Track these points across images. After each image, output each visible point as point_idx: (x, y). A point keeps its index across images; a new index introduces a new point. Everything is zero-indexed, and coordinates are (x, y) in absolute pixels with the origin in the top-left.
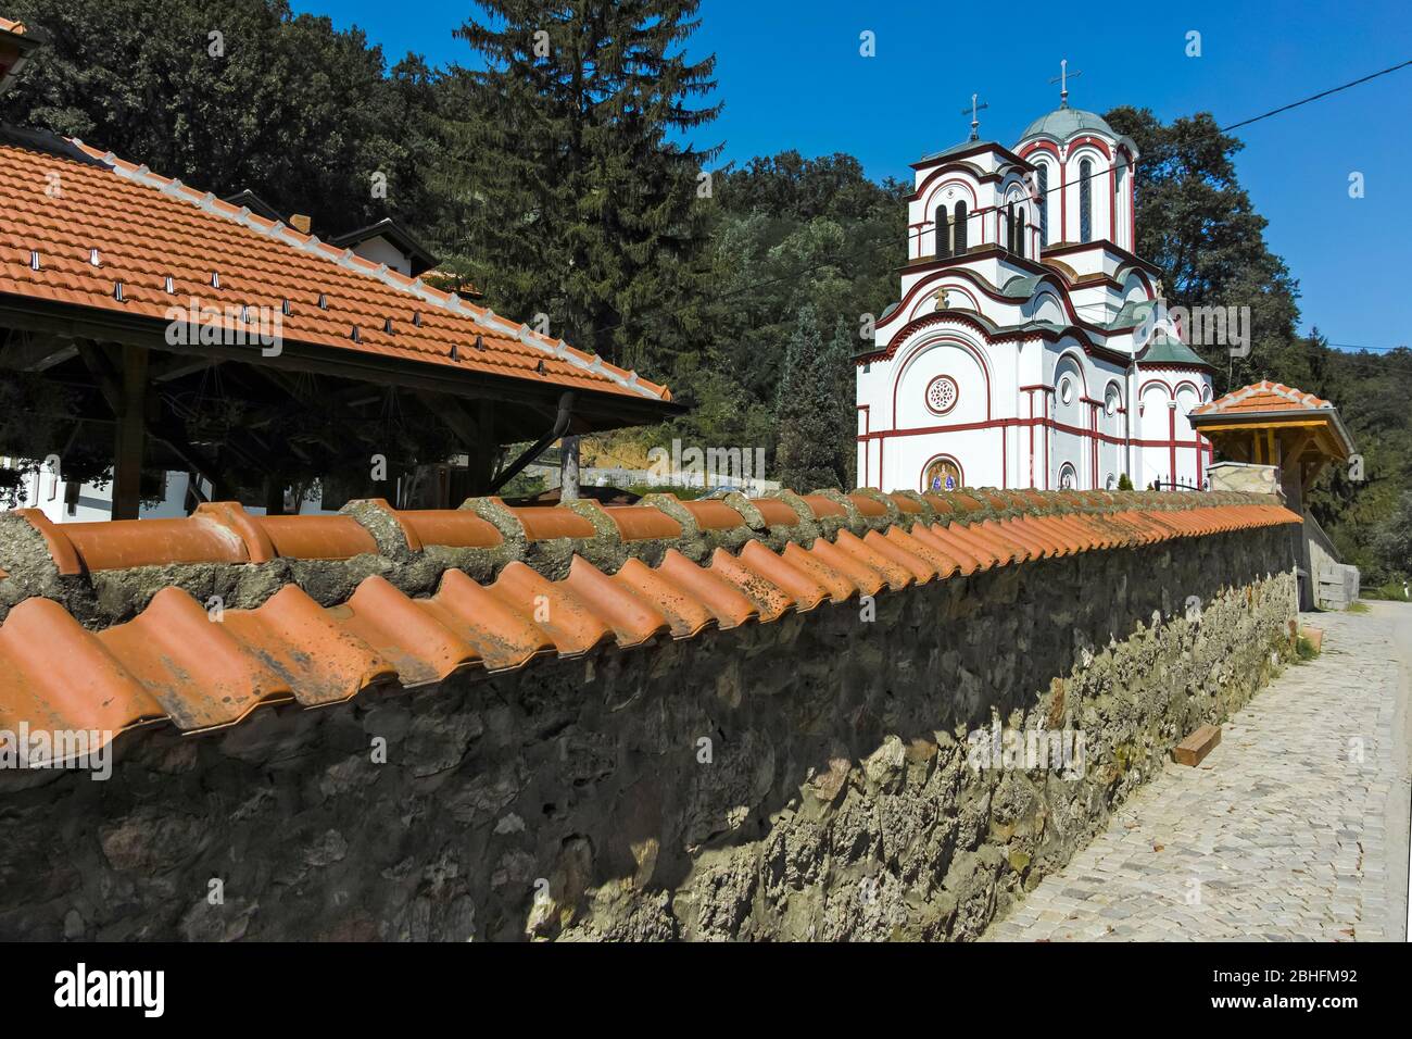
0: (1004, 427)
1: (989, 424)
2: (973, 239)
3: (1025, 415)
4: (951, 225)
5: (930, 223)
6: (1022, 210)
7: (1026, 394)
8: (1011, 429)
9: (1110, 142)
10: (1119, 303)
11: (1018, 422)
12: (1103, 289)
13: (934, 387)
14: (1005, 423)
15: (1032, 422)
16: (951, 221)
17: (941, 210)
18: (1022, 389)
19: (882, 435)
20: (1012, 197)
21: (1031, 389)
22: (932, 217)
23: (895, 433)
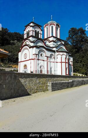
1: (29, 60)
4: (28, 34)
6: (38, 31)
9: (55, 24)
10: (56, 44)
11: (32, 59)
12: (52, 42)
15: (34, 59)
17: (27, 32)
18: (33, 55)
19: (20, 62)
20: (36, 29)
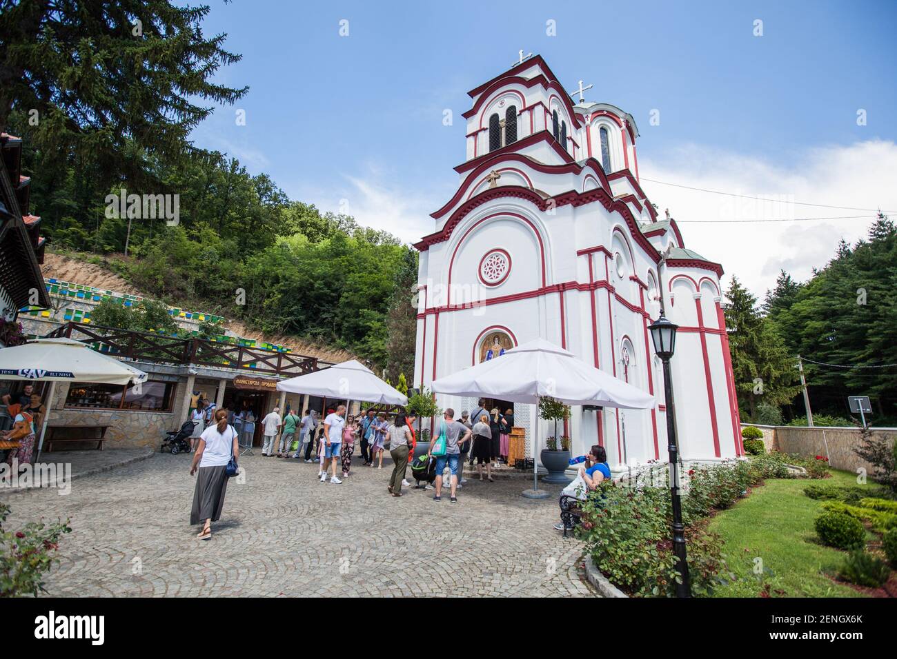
0: (561, 292)
1: (544, 291)
2: (523, 132)
3: (584, 279)
4: (502, 127)
5: (484, 129)
7: (584, 258)
8: (570, 295)
9: (621, 115)
11: (573, 285)
13: (487, 261)
14: (561, 288)
15: (592, 287)
16: (502, 124)
17: (494, 118)
18: (580, 253)
19: (436, 311)
20: (556, 108)
21: (589, 252)
22: (486, 124)
23: (448, 309)
